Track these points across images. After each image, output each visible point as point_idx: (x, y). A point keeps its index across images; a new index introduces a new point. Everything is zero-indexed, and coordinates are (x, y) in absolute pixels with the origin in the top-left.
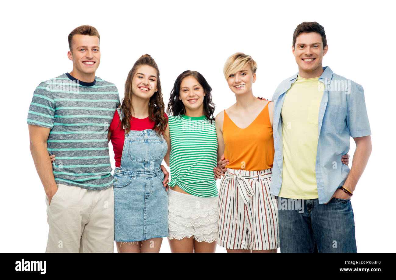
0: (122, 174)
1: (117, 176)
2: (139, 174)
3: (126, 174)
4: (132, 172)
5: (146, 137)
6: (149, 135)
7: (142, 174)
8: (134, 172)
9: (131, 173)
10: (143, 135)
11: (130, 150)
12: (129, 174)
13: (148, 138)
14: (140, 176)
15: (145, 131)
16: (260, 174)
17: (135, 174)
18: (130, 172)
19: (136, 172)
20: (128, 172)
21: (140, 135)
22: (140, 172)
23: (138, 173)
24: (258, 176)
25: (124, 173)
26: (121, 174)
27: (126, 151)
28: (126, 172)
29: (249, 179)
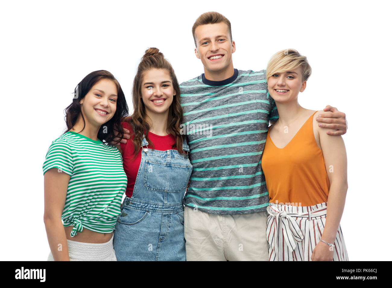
0: (133, 206)
1: (126, 209)
2: (156, 209)
3: (139, 207)
4: (146, 205)
5: (169, 159)
6: (173, 157)
7: (159, 209)
8: (149, 205)
9: (146, 207)
10: (165, 157)
11: (147, 175)
12: (142, 208)
13: (172, 161)
14: (157, 211)
15: (169, 152)
16: (311, 210)
17: (150, 208)
18: (144, 204)
19: (152, 205)
20: (142, 204)
21: (162, 156)
22: (157, 206)
23: (154, 206)
24: (308, 213)
25: (136, 206)
26: (131, 207)
27: (141, 176)
28: (138, 205)
29: (297, 217)
